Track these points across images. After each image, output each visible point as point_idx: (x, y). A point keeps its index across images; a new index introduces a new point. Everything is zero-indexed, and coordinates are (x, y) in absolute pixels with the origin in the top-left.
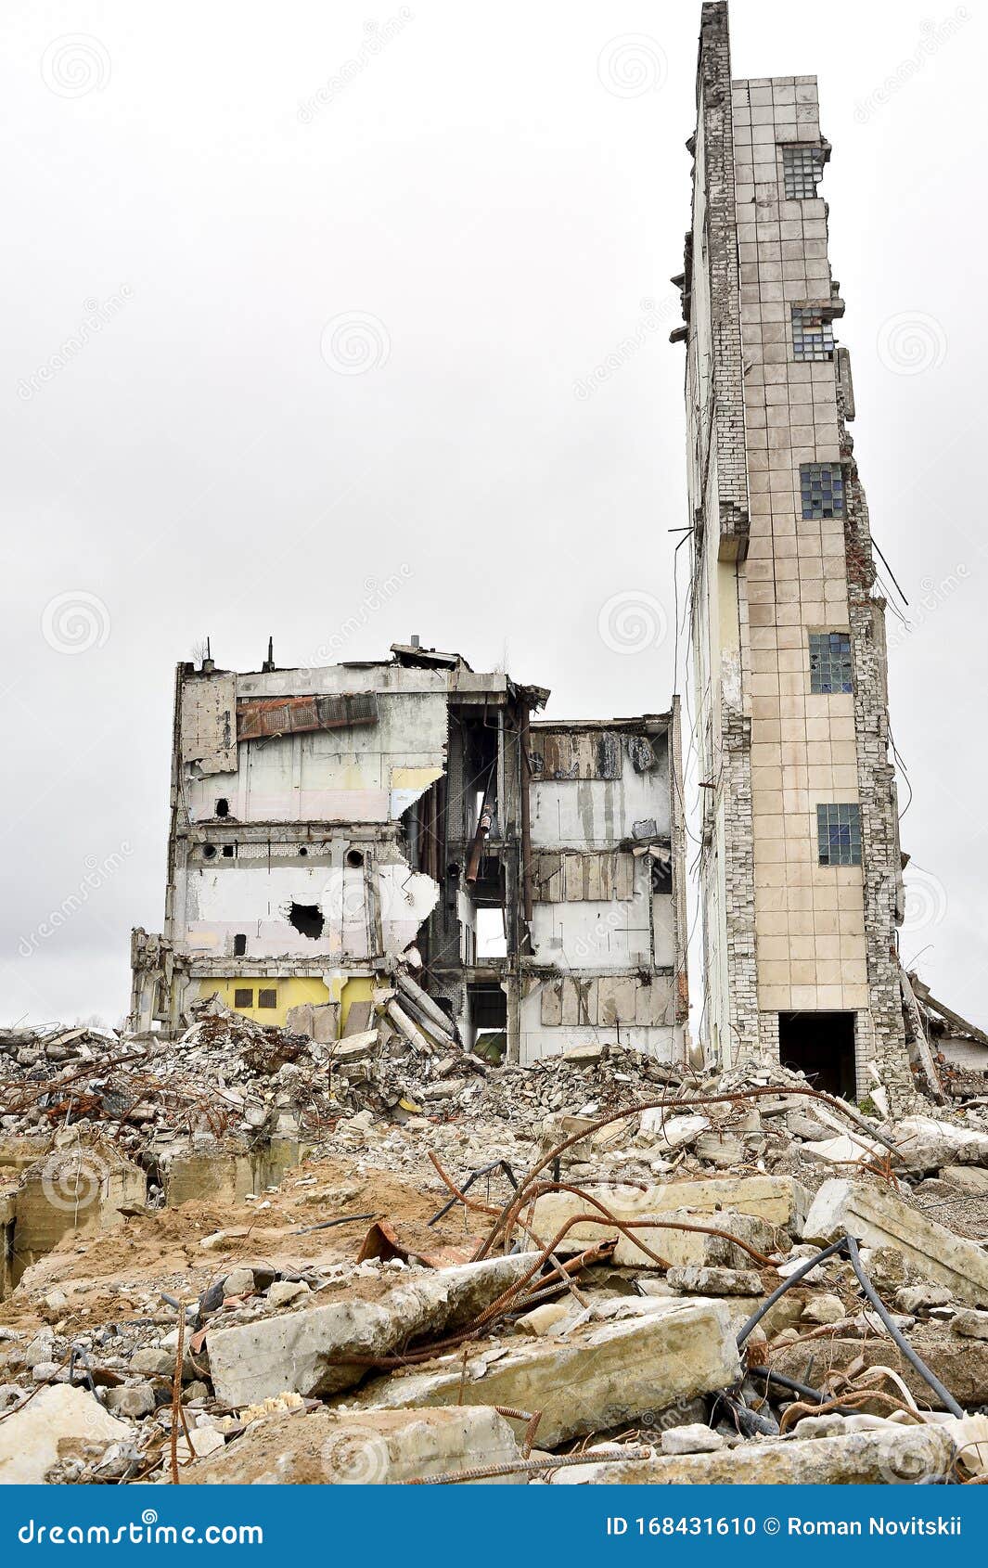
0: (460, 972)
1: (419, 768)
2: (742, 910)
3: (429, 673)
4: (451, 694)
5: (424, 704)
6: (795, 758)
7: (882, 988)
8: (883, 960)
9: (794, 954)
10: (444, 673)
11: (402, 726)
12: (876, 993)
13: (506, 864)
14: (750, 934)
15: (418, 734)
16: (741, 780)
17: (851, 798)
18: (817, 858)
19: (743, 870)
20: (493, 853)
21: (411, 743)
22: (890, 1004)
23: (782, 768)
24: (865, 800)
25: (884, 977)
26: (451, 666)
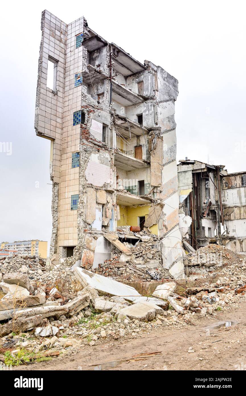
0: (207, 239)
1: (186, 189)
2: (56, 222)
3: (187, 166)
4: (193, 171)
5: (187, 174)
6: (68, 185)
7: (80, 240)
8: (81, 233)
9: (65, 233)
10: (190, 165)
11: (182, 180)
12: (79, 241)
13: (216, 211)
14: (56, 228)
15: (186, 181)
16: (56, 191)
17: (77, 193)
18: (70, 208)
19: (56, 213)
20: (213, 209)
21: (184, 184)
22: (81, 244)
23: (65, 187)
24: (80, 193)
25: (81, 237)
26: (193, 163)
